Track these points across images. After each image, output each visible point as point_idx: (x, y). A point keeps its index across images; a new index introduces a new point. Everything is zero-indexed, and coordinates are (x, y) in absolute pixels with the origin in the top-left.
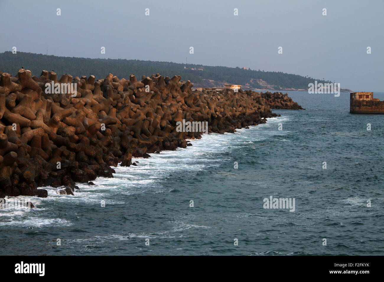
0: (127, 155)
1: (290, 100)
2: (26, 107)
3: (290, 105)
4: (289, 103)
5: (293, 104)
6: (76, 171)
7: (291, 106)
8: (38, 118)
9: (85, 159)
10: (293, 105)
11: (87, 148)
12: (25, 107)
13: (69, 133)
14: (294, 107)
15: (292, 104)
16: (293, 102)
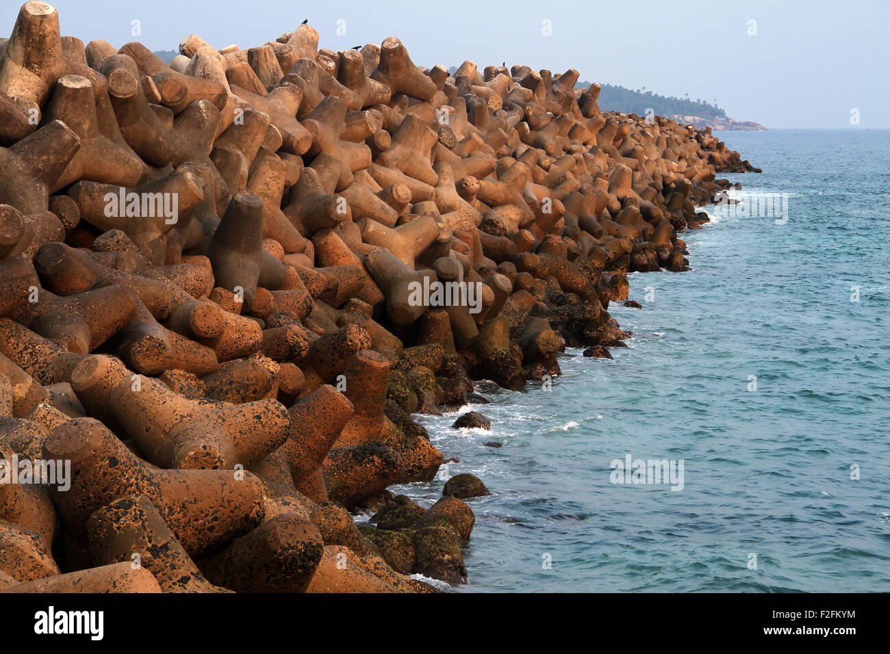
0: (617, 290)
1: (720, 146)
2: (413, 151)
3: (720, 160)
4: (717, 154)
5: (728, 155)
6: (599, 331)
7: (725, 163)
8: (442, 181)
9: (570, 299)
10: (729, 159)
11: (565, 267)
12: (410, 149)
13: (505, 224)
14: (732, 163)
15: (725, 157)
16: (727, 152)
